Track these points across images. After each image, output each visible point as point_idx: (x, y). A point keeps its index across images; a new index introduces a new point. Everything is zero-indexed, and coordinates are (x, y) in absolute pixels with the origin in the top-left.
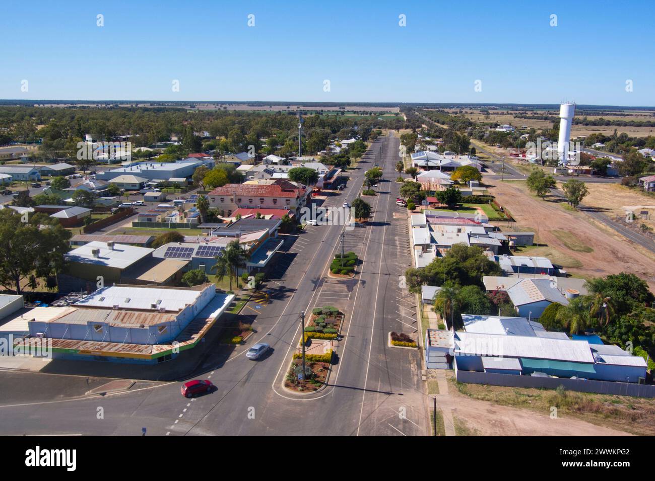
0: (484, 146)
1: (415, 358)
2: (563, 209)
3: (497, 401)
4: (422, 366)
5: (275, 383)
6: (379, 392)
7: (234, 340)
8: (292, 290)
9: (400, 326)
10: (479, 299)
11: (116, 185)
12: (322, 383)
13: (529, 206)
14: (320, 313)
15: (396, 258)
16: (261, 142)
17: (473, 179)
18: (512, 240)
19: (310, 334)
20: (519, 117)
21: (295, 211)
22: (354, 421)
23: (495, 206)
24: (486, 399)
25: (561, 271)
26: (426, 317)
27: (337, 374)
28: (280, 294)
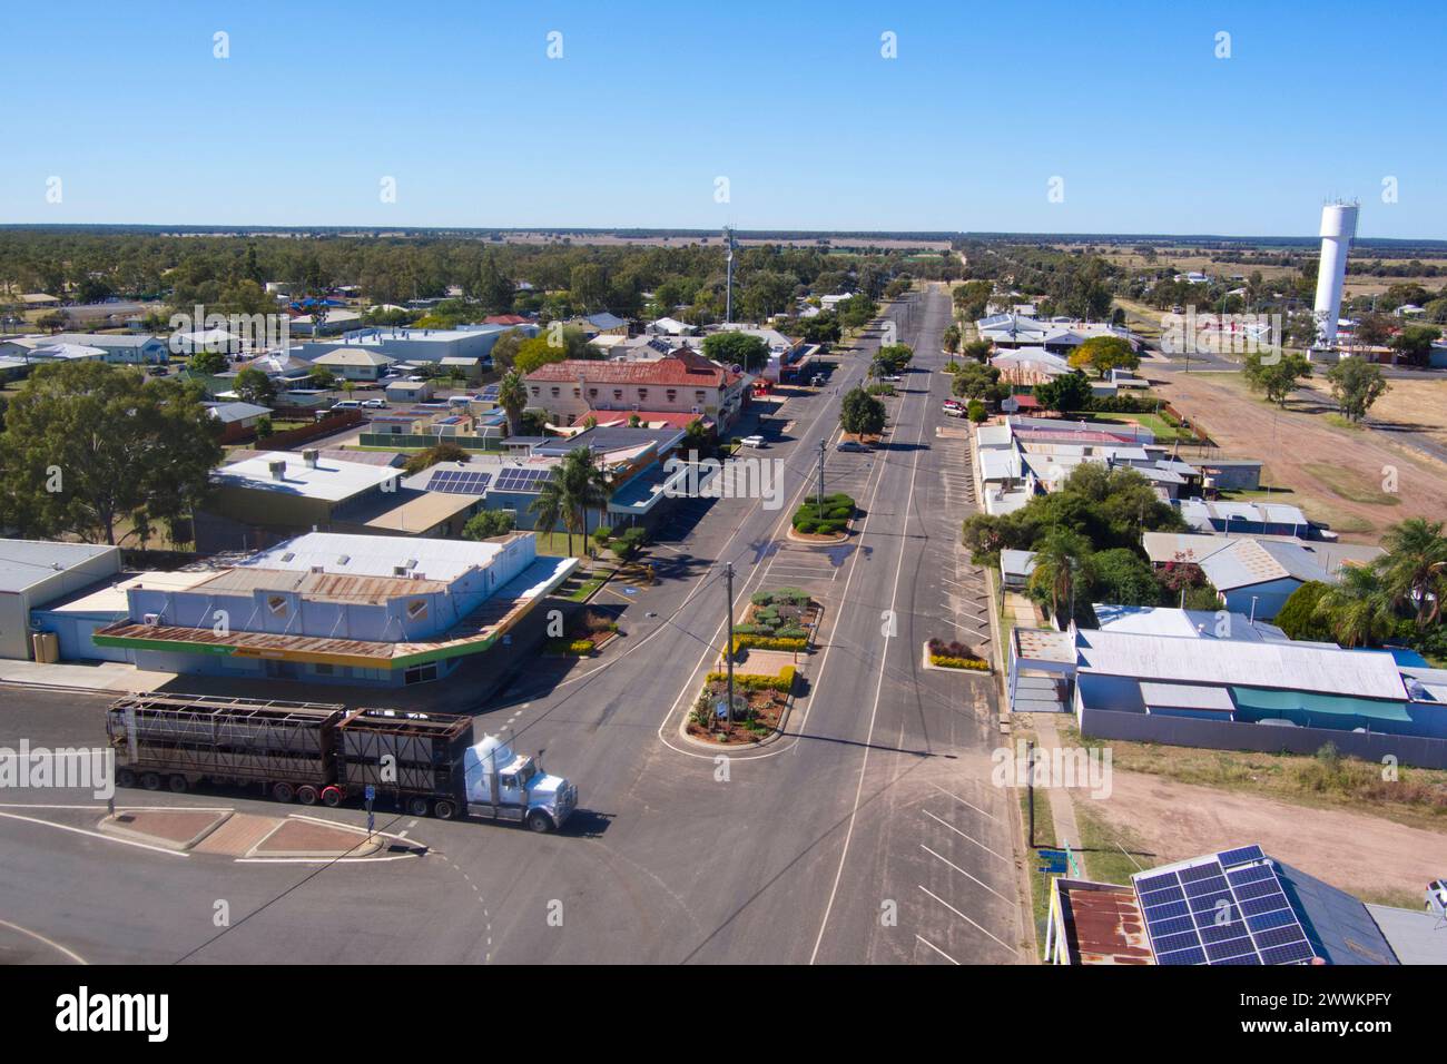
0: (1143, 312)
1: (984, 691)
2: (1327, 426)
3: (1176, 775)
4: (1001, 708)
5: (665, 727)
6: (902, 751)
7: (575, 646)
8: (705, 563)
9: (951, 630)
10: (1135, 574)
11: (328, 368)
12: (771, 729)
13: (1249, 420)
14: (767, 602)
15: (944, 508)
16: (644, 298)
17: (1118, 366)
18: (1209, 475)
19: (746, 639)
20: (1224, 261)
21: (715, 416)
22: (844, 801)
23: (1170, 417)
24: (1151, 769)
25: (1325, 533)
26: (1011, 615)
27: (804, 714)
28: (680, 569)
